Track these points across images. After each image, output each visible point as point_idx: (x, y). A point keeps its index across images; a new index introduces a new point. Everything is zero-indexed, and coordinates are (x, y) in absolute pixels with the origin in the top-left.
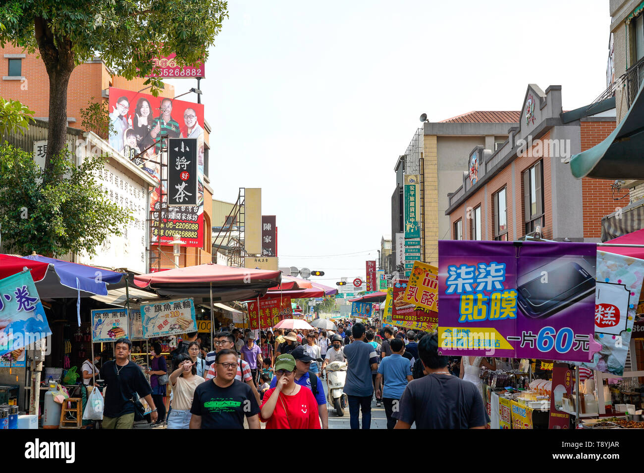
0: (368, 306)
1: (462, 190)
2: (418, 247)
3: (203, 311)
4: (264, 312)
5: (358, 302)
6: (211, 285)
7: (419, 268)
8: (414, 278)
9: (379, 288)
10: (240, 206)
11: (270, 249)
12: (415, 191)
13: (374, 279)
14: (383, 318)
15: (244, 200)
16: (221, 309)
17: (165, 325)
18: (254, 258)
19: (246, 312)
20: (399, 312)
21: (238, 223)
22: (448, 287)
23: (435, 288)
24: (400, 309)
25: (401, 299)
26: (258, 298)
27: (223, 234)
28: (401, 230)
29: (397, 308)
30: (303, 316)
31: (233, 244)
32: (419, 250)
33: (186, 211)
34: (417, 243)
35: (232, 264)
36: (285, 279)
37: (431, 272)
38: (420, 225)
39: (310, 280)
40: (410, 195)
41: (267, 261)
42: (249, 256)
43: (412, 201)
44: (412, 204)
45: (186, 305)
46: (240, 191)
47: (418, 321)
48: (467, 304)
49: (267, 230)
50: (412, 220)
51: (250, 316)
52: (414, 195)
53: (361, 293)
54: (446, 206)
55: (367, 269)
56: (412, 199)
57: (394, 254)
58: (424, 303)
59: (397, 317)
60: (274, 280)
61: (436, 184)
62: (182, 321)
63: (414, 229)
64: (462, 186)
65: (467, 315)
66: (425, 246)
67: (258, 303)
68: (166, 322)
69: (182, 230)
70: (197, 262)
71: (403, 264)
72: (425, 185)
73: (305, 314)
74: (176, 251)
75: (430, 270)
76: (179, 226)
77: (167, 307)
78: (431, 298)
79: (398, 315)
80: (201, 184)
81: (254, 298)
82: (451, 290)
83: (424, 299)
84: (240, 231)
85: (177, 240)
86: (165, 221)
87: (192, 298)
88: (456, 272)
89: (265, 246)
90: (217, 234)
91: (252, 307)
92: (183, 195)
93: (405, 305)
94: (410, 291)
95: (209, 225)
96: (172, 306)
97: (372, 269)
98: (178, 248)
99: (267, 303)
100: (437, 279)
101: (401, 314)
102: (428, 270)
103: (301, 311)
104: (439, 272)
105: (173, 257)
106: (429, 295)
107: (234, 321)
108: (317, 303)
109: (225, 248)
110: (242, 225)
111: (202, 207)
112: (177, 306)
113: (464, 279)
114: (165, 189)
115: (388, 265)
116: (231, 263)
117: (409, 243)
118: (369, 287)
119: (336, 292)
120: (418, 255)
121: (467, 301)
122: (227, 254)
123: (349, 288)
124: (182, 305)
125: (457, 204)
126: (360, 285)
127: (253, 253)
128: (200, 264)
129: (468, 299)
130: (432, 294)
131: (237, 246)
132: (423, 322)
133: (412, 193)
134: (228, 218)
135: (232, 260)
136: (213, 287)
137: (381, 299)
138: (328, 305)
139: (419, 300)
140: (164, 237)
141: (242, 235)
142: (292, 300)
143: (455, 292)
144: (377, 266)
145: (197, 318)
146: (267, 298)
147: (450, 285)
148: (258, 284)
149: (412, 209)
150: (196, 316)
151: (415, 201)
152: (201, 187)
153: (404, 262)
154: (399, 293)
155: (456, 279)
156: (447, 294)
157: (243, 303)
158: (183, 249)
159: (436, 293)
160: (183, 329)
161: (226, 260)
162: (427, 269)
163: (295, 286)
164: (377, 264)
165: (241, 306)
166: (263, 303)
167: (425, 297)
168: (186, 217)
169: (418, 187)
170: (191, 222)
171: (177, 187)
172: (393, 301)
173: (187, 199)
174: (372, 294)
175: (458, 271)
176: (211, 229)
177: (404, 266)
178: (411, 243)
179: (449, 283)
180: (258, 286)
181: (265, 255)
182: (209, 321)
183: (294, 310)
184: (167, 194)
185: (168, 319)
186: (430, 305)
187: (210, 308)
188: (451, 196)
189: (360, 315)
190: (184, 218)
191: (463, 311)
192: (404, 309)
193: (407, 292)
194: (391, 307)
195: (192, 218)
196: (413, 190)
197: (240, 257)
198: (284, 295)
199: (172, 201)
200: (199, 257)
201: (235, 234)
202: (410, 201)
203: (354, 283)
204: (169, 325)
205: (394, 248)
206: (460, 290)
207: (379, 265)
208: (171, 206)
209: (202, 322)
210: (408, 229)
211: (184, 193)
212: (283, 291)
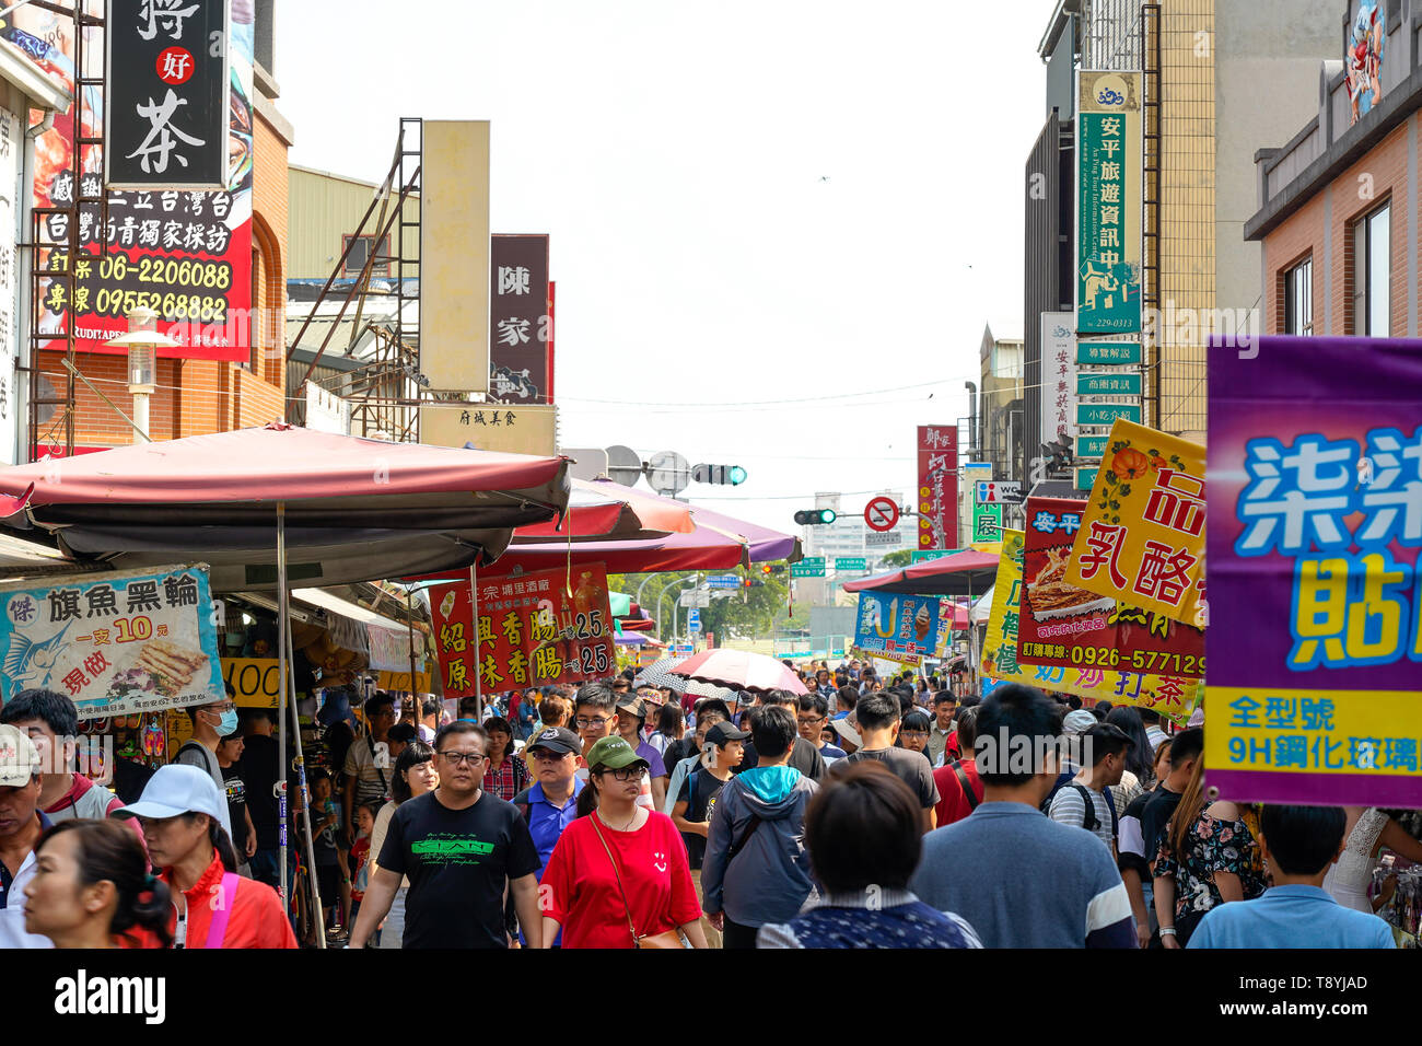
0: (923, 611)
1: (1315, 134)
2: (1131, 370)
3: (247, 619)
4: (497, 628)
5: (883, 591)
6: (280, 513)
7: (1134, 452)
8: (1110, 488)
9: (968, 536)
10: (404, 192)
11: (525, 373)
12: (1122, 138)
13: (951, 500)
14: (984, 657)
15: (419, 170)
16: (321, 612)
17: (95, 673)
18: (457, 410)
19: (425, 626)
20: (1043, 632)
21: (394, 265)
22: (1248, 525)
23: (1195, 530)
24: (1053, 621)
25: (1055, 578)
26: (473, 568)
27: (330, 308)
28: (1064, 299)
29: (1039, 615)
30: (656, 648)
31: (372, 347)
32: (1134, 381)
33: (183, 214)
34: (1126, 354)
35: (370, 433)
36: (583, 493)
37: (1182, 467)
38: (1143, 280)
39: (687, 501)
40: (1103, 156)
41: (510, 422)
42: (437, 400)
43: (1111, 182)
44: (1109, 193)
45: (179, 592)
46: (402, 132)
47: (1123, 668)
48: (1323, 596)
49: (510, 296)
50: (1109, 259)
51: (439, 641)
52: (1119, 157)
53: (897, 559)
54: (1249, 203)
55: (923, 459)
56: (1109, 171)
57: (1032, 398)
58: (1150, 593)
59: (1039, 650)
60: (540, 492)
61: (1210, 110)
62: (163, 657)
63: (1117, 295)
64: (1316, 119)
65: (1321, 639)
66: (1158, 368)
67: (474, 589)
68: (96, 663)
69: (163, 289)
70: (226, 417)
71: (1068, 440)
72: (1164, 114)
73: (664, 639)
74: (137, 375)
75: (1175, 460)
76: (150, 273)
77: (102, 601)
78: (1179, 571)
79: (1045, 642)
80: (244, 99)
81: (457, 568)
82: (1256, 540)
83: (1148, 577)
84: (401, 297)
85: (142, 328)
86: (95, 249)
87: (204, 566)
88: (1277, 464)
89: (504, 358)
90: (305, 308)
91: (448, 604)
92: (166, 146)
93: (1073, 601)
94: (1091, 542)
95: (274, 271)
96: (122, 597)
97: (941, 459)
98: (145, 361)
99: (508, 590)
100: (1202, 496)
101: (1054, 641)
102: (1166, 460)
103: (648, 628)
104: (1210, 466)
105: (127, 400)
106: (1172, 560)
107: (375, 663)
108: (718, 595)
109: (339, 365)
110: (410, 270)
111: (246, 195)
112: (143, 597)
113: (1309, 495)
114: (94, 119)
115: (1006, 441)
116: (365, 429)
117: (1093, 353)
118: (929, 531)
119: (792, 549)
120: (1131, 401)
121: (1324, 585)
122: (348, 390)
123: (846, 537)
124: (161, 592)
125: (1294, 193)
126: (892, 524)
127: (454, 386)
128: (236, 427)
129: (1327, 576)
130: (1182, 556)
131: (390, 357)
132: (1142, 672)
133: (1110, 148)
134: (352, 243)
135: (369, 417)
136: (289, 523)
137: (977, 581)
138: (762, 605)
139: (1130, 580)
140: (92, 317)
141: (410, 312)
142: (611, 578)
143: (1275, 546)
144: (964, 446)
145: (224, 650)
146: (510, 571)
147: (1255, 519)
148: (474, 513)
149: (1109, 215)
150: (222, 638)
151: (1121, 182)
152: (243, 112)
153: (1073, 432)
154: (1051, 554)
155: (1276, 495)
156: (1239, 553)
157: (409, 587)
158: (169, 365)
159: (1199, 553)
160: (168, 692)
161: (345, 416)
162: (1165, 454)
163: (623, 520)
164: (964, 438)
165: (405, 601)
166: (491, 591)
167: (1154, 569)
168: (182, 234)
169: (1136, 124)
170: (203, 256)
171: (142, 111)
172: (1024, 587)
173: (184, 162)
174: (940, 561)
175: (1288, 462)
176: (284, 288)
177: (1074, 447)
178: (1104, 353)
179: (1250, 510)
180: (474, 519)
181: (504, 397)
182: (269, 662)
183: (618, 622)
184: (101, 142)
185: (103, 648)
186: (1174, 601)
187: (274, 607)
188: (1269, 160)
189: (890, 645)
190: (171, 239)
191: (1304, 623)
192: (1068, 619)
193: (1083, 547)
194: (1016, 610)
195: (206, 238)
196: (1112, 137)
197: (402, 403)
198: (579, 557)
199: (124, 167)
200: (231, 399)
201: (380, 307)
202: (1100, 182)
203: (867, 515)
204: (110, 672)
205: (1032, 373)
206: (1293, 539)
207: (973, 443)
208: (118, 188)
209: (241, 663)
210: (1091, 295)
211: (173, 137)
212: (574, 540)
